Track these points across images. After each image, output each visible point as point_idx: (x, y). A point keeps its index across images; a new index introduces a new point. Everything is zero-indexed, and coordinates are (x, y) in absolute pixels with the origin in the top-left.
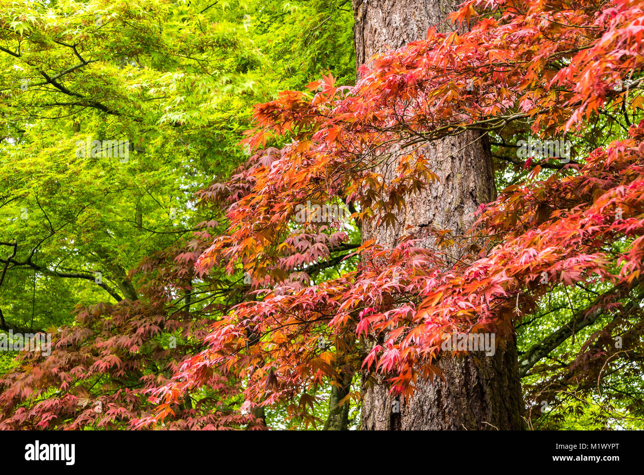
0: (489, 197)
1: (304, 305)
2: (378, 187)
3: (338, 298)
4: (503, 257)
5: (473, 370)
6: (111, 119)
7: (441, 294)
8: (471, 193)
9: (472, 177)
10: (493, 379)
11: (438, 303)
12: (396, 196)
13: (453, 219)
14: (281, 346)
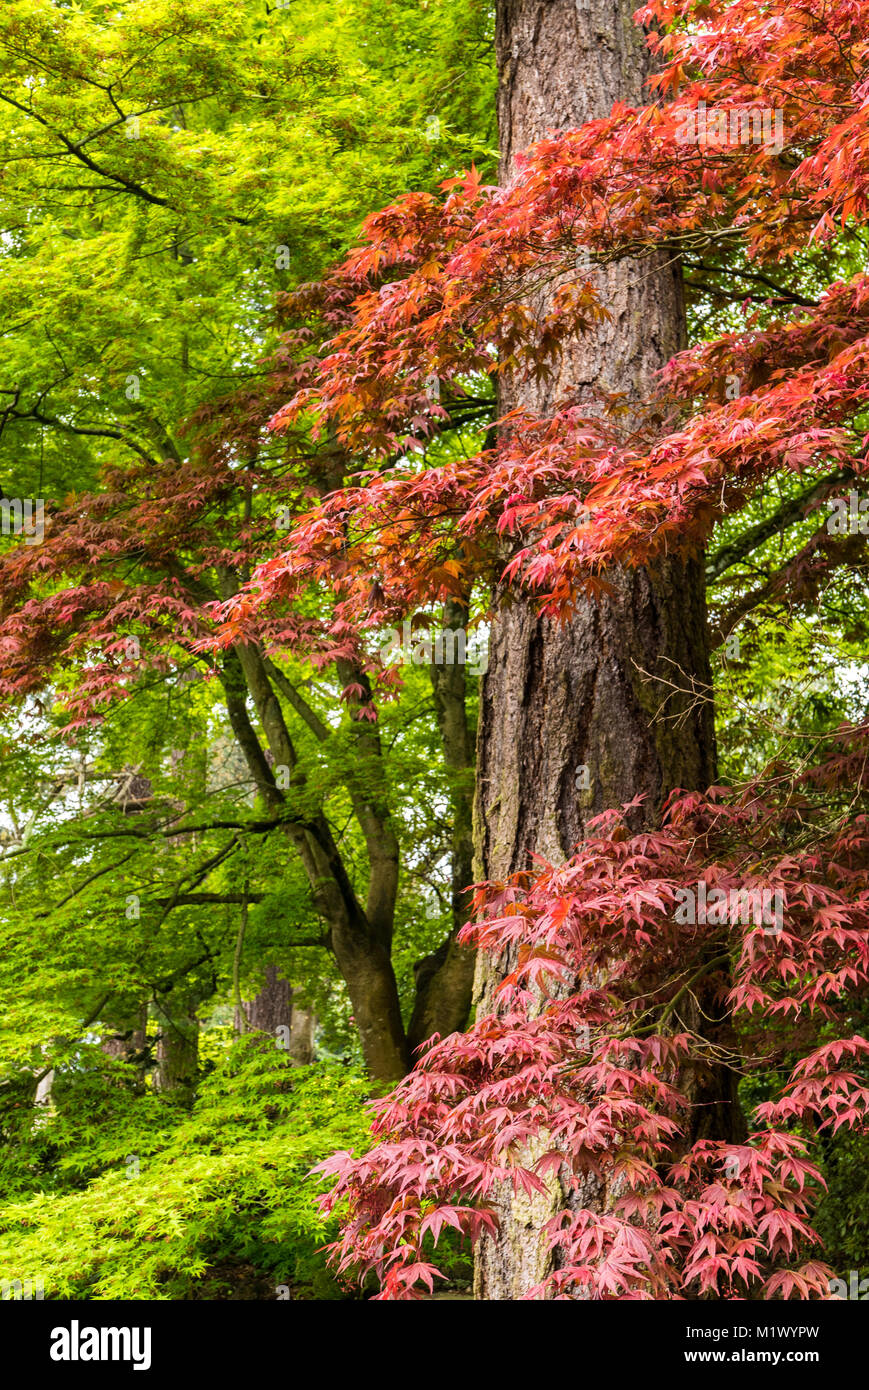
0: (678, 346)
1: (425, 495)
2: (525, 325)
3: (471, 486)
4: (704, 432)
5: (644, 585)
6: (155, 210)
7: (617, 481)
8: (653, 340)
9: (655, 317)
10: (671, 598)
11: (613, 493)
12: (551, 339)
13: (627, 376)
14: (389, 549)
